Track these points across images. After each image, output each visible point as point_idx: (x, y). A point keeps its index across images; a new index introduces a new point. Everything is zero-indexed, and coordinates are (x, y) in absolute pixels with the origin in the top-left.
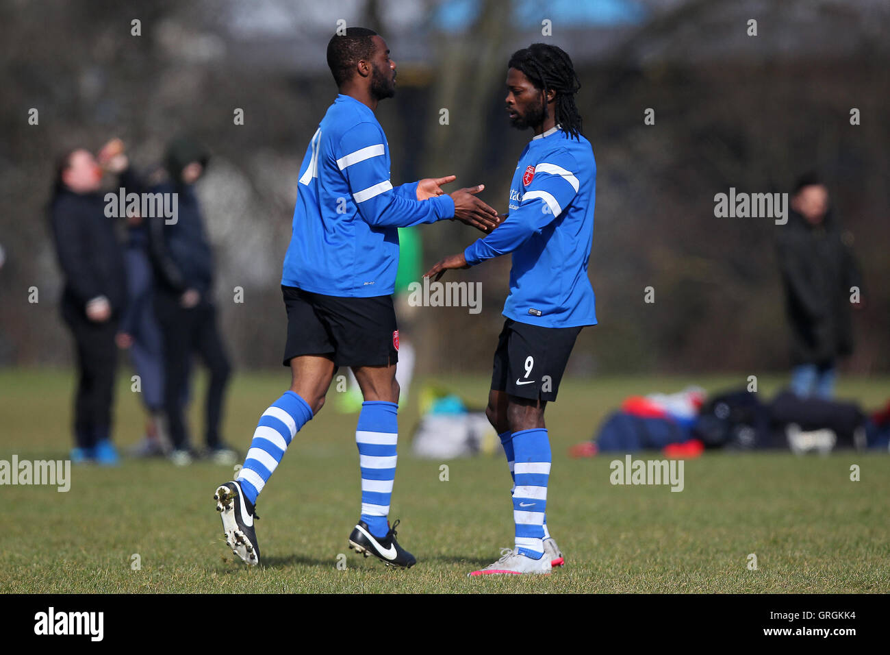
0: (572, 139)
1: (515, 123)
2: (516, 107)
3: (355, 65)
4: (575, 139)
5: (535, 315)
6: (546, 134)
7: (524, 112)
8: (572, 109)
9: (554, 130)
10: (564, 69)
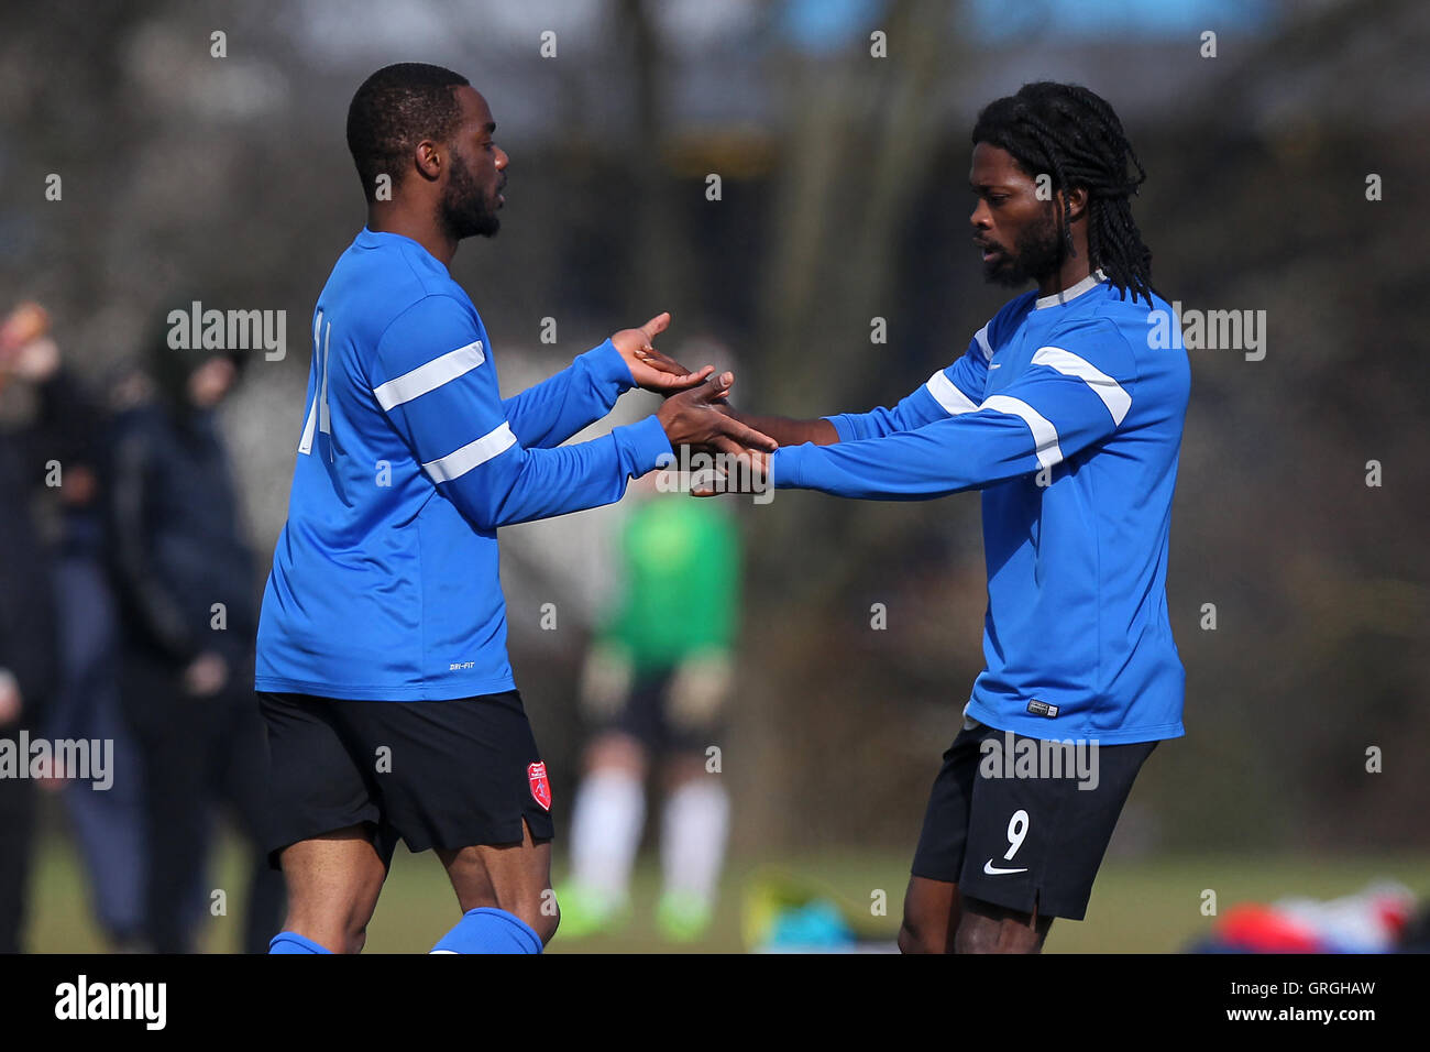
0: (1135, 301)
1: (995, 273)
2: (996, 235)
3: (409, 152)
4: (1141, 301)
5: (1043, 715)
6: (1070, 294)
7: (1016, 245)
8: (1129, 231)
9: (1088, 284)
10: (1104, 137)
